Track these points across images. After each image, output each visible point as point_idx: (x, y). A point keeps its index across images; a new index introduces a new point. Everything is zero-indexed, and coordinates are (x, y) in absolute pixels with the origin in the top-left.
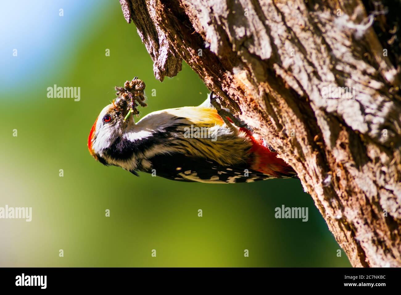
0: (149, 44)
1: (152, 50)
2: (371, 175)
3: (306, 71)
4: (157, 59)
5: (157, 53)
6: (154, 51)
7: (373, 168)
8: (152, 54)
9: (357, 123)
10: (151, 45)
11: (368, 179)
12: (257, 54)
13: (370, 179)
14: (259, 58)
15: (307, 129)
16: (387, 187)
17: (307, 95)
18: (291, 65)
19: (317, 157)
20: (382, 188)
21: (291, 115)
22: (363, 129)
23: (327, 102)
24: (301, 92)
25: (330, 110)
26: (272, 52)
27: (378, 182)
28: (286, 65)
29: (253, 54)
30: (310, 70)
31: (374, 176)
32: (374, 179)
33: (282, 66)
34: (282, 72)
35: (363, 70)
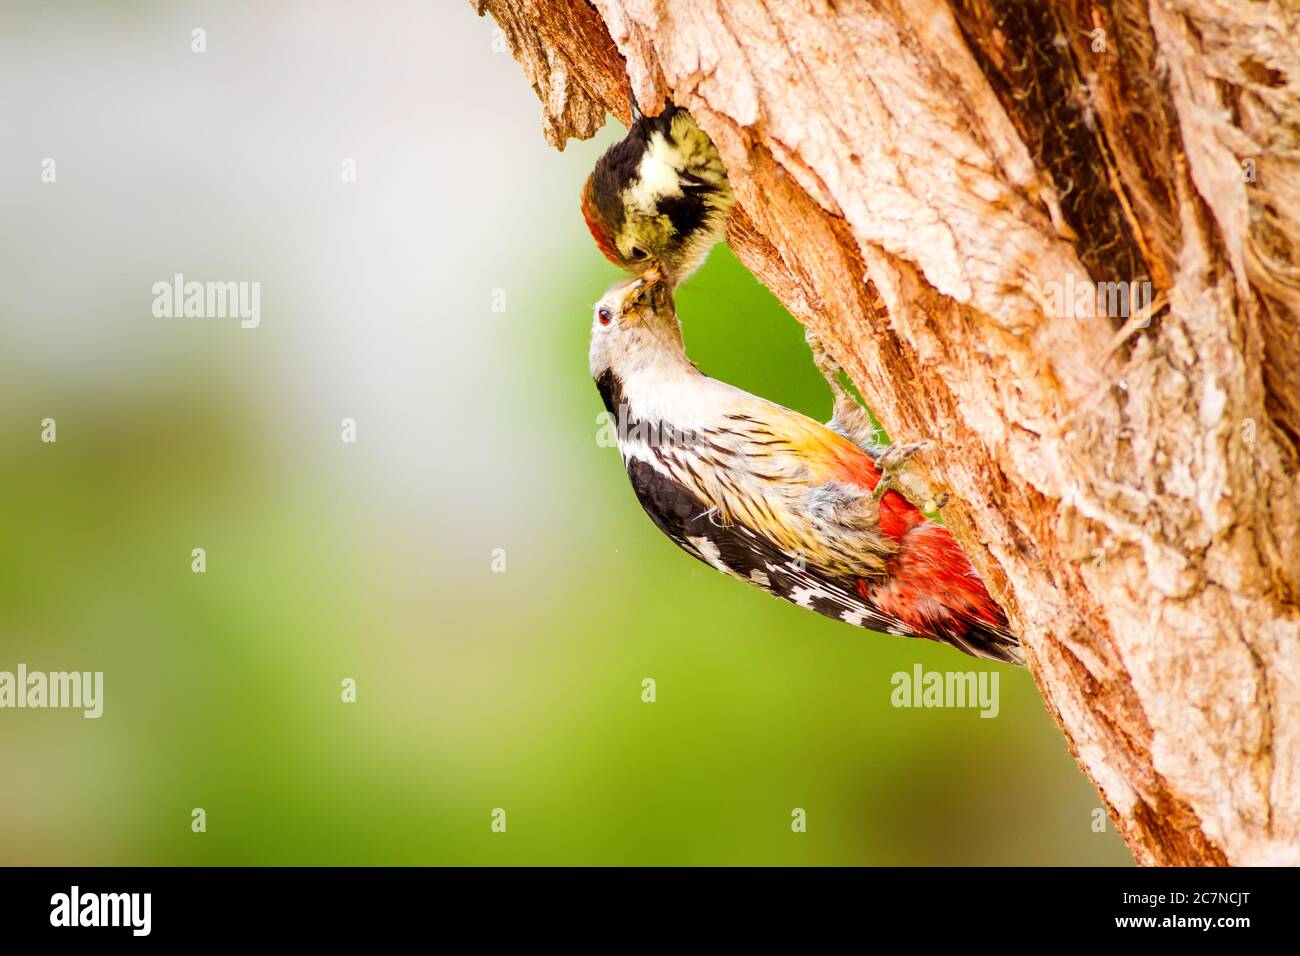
0: (527, 64)
1: (536, 77)
2: (992, 395)
3: (834, 153)
4: (548, 99)
5: (546, 85)
6: (539, 81)
7: (994, 380)
8: (536, 86)
9: (948, 279)
10: (531, 67)
11: (985, 404)
12: (730, 113)
13: (991, 404)
14: (732, 121)
15: (855, 283)
16: (1027, 425)
17: (841, 211)
18: (804, 141)
19: (882, 348)
20: (1015, 426)
21: (820, 249)
22: (961, 294)
23: (881, 227)
24: (826, 205)
25: (889, 247)
26: (760, 110)
27: (1007, 413)
28: (790, 140)
29: (720, 115)
30: (844, 153)
31: (998, 398)
32: (998, 405)
33: (784, 142)
34: (786, 157)
35: (959, 157)
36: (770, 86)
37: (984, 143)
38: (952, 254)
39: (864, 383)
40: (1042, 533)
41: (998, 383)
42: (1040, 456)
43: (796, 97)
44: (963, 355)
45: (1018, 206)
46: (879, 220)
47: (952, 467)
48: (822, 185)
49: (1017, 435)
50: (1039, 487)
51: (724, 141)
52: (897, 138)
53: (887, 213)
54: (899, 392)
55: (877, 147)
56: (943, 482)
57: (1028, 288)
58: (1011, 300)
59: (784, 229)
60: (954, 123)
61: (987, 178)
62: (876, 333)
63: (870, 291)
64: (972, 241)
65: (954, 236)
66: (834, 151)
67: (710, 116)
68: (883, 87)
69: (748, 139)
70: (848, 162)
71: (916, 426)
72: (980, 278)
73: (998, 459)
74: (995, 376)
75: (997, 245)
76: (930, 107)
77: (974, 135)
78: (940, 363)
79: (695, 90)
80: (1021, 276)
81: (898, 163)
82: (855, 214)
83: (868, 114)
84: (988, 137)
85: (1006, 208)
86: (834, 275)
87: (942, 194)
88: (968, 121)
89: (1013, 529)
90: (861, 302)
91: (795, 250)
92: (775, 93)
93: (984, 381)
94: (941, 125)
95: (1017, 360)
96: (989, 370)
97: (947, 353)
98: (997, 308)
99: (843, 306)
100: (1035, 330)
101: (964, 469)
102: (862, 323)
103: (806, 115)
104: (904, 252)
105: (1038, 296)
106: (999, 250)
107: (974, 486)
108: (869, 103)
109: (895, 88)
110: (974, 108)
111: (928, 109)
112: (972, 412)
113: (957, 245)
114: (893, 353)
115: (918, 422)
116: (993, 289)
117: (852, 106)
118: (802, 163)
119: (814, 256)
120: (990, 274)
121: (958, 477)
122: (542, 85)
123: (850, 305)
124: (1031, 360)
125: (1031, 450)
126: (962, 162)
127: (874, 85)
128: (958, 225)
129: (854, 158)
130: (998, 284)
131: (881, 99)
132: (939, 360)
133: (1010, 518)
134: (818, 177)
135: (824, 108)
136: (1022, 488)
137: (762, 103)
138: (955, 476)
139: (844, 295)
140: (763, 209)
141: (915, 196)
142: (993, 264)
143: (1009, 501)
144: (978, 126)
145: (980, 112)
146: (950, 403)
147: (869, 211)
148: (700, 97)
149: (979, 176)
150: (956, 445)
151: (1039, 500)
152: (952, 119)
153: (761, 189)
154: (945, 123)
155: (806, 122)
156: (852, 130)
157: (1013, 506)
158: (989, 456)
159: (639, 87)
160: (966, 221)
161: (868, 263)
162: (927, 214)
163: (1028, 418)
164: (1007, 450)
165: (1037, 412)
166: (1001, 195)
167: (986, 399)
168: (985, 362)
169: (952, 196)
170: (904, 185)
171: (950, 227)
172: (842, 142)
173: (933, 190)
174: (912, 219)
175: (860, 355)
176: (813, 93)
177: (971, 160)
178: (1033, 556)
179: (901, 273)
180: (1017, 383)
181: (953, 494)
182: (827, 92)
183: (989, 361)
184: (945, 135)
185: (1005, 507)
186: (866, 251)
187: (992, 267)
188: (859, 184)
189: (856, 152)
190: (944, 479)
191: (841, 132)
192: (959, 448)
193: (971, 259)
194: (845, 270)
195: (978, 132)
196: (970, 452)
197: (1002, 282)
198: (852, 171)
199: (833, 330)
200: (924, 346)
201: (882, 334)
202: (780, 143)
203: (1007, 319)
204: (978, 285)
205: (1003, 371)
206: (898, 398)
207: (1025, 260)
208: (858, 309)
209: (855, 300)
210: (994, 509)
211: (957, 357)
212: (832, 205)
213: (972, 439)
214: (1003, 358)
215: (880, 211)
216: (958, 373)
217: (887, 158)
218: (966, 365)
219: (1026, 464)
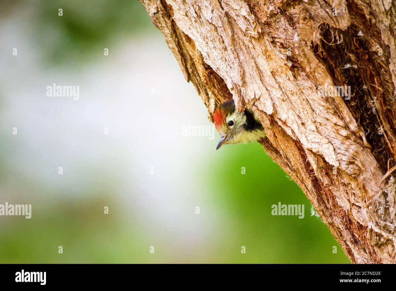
0: (202, 97)
1: (205, 101)
2: (346, 195)
4: (209, 107)
5: (208, 103)
7: (347, 191)
9: (332, 160)
10: (204, 98)
11: (344, 198)
12: (265, 111)
14: (266, 113)
15: (304, 162)
16: (357, 204)
17: (299, 140)
18: (287, 119)
19: (312, 181)
20: (353, 204)
21: (293, 152)
22: (336, 164)
23: (311, 145)
24: (294, 138)
25: (314, 151)
26: (274, 110)
27: (351, 201)
28: (283, 119)
29: (262, 111)
30: (300, 122)
31: (348, 196)
32: (348, 198)
33: (281, 119)
34: (282, 124)
35: (335, 123)
36: (277, 102)
37: (342, 119)
38: (333, 152)
39: (307, 192)
40: (362, 237)
41: (348, 191)
42: (361, 213)
43: (285, 106)
44: (337, 183)
45: (353, 138)
46: (310, 142)
47: (334, 217)
48: (293, 132)
49: (354, 207)
50: (361, 223)
51: (263, 119)
52: (316, 117)
53: (313, 140)
54: (318, 195)
55: (310, 120)
56: (331, 222)
57: (357, 162)
58: (351, 166)
59: (281, 146)
60: (333, 113)
61: (343, 129)
62: (310, 177)
63: (308, 164)
64: (339, 148)
65: (333, 147)
66: (296, 122)
67: (259, 112)
68: (311, 102)
69: (270, 119)
70: (301, 125)
71: (323, 205)
72: (342, 160)
73: (348, 215)
74: (347, 189)
75: (347, 150)
76: (326, 108)
77: (339, 116)
78: (330, 186)
79: (254, 104)
80: (354, 159)
81: (316, 125)
82: (303, 141)
83: (306, 110)
84: (343, 117)
85: (349, 138)
86: (297, 160)
87: (330, 134)
88: (337, 112)
89: (353, 236)
90: (306, 168)
91: (285, 152)
92: (278, 105)
93: (343, 191)
94: (329, 113)
95: (353, 185)
96: (345, 187)
97: (332, 183)
98: (347, 169)
99: (300, 169)
100: (359, 175)
101: (338, 218)
102: (306, 174)
103: (288, 111)
104: (318, 152)
105: (360, 165)
106: (347, 151)
107: (341, 223)
108: (307, 107)
109: (315, 102)
110: (339, 108)
111: (325, 109)
112: (340, 200)
113: (334, 150)
114: (316, 183)
115: (323, 204)
116: (345, 163)
117: (302, 108)
118: (287, 126)
119: (291, 154)
120: (344, 158)
121: (336, 221)
122: (207, 103)
123: (302, 168)
124: (358, 184)
125: (358, 212)
126: (336, 124)
127: (308, 102)
128: (335, 144)
129: (303, 124)
130: (347, 161)
131: (311, 106)
132: (330, 185)
133: (352, 233)
134: (292, 130)
135: (293, 109)
136: (356, 223)
137: (274, 107)
138: (335, 220)
139: (300, 165)
140: (275, 140)
141: (321, 135)
142: (346, 155)
143: (352, 228)
144: (340, 114)
145: (341, 109)
146: (333, 198)
147: (307, 140)
148: (256, 106)
149: (341, 129)
150: (335, 211)
151: (361, 227)
152: (332, 111)
153: (275, 134)
154: (330, 113)
155: (288, 113)
156: (301, 115)
157: (353, 229)
158: (345, 214)
159: (237, 103)
160: (337, 143)
161: (308, 156)
162: (325, 140)
163: (357, 202)
164: (351, 212)
165: (360, 200)
166: (348, 134)
167: (344, 196)
168: (343, 185)
169: (333, 135)
170: (318, 132)
171: (332, 144)
172: (299, 119)
173: (327, 133)
174: (321, 142)
175: (305, 183)
176: (290, 104)
177: (338, 124)
178: (359, 244)
179: (318, 159)
180: (354, 191)
181: (335, 226)
182: (294, 104)
183: (344, 185)
184: (330, 116)
185: (351, 229)
186: (307, 152)
187: (345, 156)
188: (304, 132)
189: (303, 122)
190: (332, 221)
191: (298, 116)
192: (336, 211)
193: (339, 154)
194: (300, 158)
195: (340, 116)
196: (340, 213)
197: (348, 161)
198: (302, 128)
199: (297, 176)
200: (325, 181)
201: (312, 177)
202: (280, 119)
203: (350, 172)
204: (341, 162)
205: (349, 188)
206: (317, 196)
207: (355, 154)
208: (305, 170)
209: (304, 167)
210: (347, 230)
211: (335, 184)
212: (296, 138)
213: (340, 209)
214: (349, 184)
215: (311, 140)
216: (336, 189)
217: (313, 124)
218: (338, 186)
219: (357, 216)
